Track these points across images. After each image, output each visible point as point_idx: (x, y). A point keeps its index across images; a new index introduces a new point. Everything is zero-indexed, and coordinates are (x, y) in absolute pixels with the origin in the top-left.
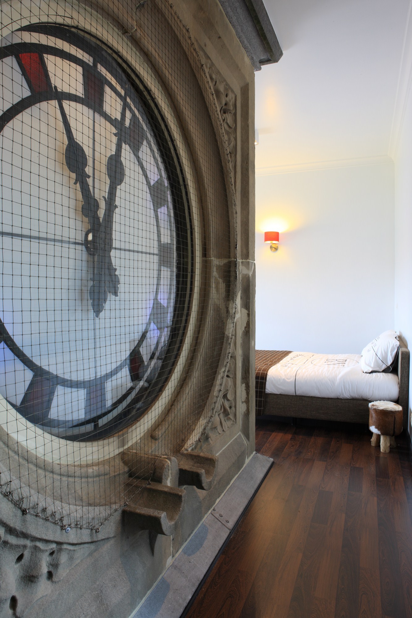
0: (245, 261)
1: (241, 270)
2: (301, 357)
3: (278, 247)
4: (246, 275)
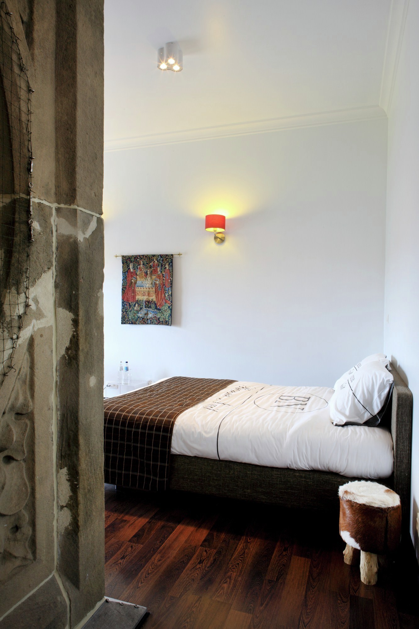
0: (66, 206)
1: (56, 226)
3: (224, 238)
4: (69, 237)
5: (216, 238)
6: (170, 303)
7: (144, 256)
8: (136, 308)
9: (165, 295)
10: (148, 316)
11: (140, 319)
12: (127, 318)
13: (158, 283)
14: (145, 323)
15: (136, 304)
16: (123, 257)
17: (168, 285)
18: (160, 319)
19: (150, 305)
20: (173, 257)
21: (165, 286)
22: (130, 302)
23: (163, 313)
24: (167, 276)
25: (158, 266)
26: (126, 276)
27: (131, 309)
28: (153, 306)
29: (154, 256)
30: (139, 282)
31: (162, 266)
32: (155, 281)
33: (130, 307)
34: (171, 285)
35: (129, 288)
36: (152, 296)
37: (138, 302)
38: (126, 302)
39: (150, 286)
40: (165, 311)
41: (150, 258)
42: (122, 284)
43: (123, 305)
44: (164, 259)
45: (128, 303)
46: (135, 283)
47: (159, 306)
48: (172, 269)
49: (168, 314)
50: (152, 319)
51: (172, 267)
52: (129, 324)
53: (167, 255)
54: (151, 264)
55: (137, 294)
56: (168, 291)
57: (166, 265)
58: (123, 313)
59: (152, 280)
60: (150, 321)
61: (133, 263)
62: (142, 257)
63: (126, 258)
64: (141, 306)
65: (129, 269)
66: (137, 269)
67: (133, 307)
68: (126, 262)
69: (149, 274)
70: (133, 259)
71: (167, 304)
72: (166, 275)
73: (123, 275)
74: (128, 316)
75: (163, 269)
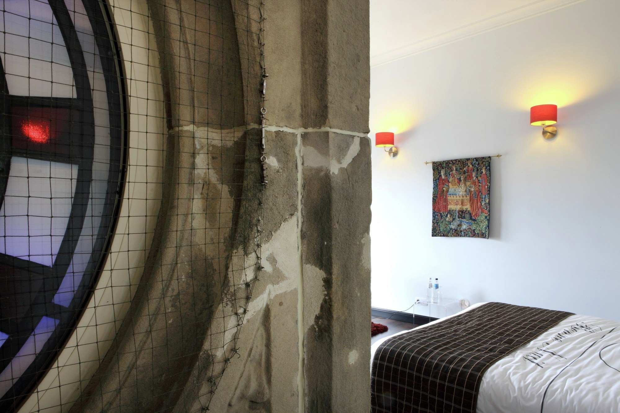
0: (315, 130)
1: (303, 157)
2: (581, 332)
3: (556, 131)
4: (319, 170)
5: (544, 133)
6: (488, 213)
7: (457, 161)
8: (448, 219)
9: (481, 204)
10: (461, 227)
11: (453, 231)
12: (438, 230)
13: (473, 190)
14: (459, 235)
15: (449, 215)
16: (434, 163)
17: (485, 191)
18: (475, 231)
19: (464, 215)
20: (490, 160)
21: (482, 194)
22: (441, 212)
23: (478, 224)
24: (484, 181)
25: (473, 171)
26: (437, 184)
27: (442, 220)
28: (467, 216)
29: (468, 160)
30: (452, 189)
31: (478, 170)
32: (469, 188)
33: (441, 218)
34: (488, 192)
35: (440, 197)
36: (466, 205)
37: (450, 212)
38: (437, 213)
39: (464, 193)
40: (481, 222)
41: (463, 163)
42: (433, 193)
43: (434, 215)
44: (481, 162)
45: (439, 213)
46: (447, 191)
47: (474, 216)
48: (490, 174)
49: (485, 225)
50: (466, 231)
51: (490, 171)
52: (441, 236)
53: (483, 158)
54: (465, 169)
55: (449, 203)
56: (485, 198)
57: (482, 169)
58: (434, 224)
59: (466, 187)
60: (464, 233)
61: (445, 169)
62: (455, 162)
63: (437, 165)
64: (453, 216)
65: (441, 176)
66: (449, 175)
67: (444, 218)
68: (437, 169)
69: (462, 181)
70: (445, 165)
71: (484, 214)
72: (482, 181)
73: (433, 183)
74: (439, 228)
75: (479, 174)
